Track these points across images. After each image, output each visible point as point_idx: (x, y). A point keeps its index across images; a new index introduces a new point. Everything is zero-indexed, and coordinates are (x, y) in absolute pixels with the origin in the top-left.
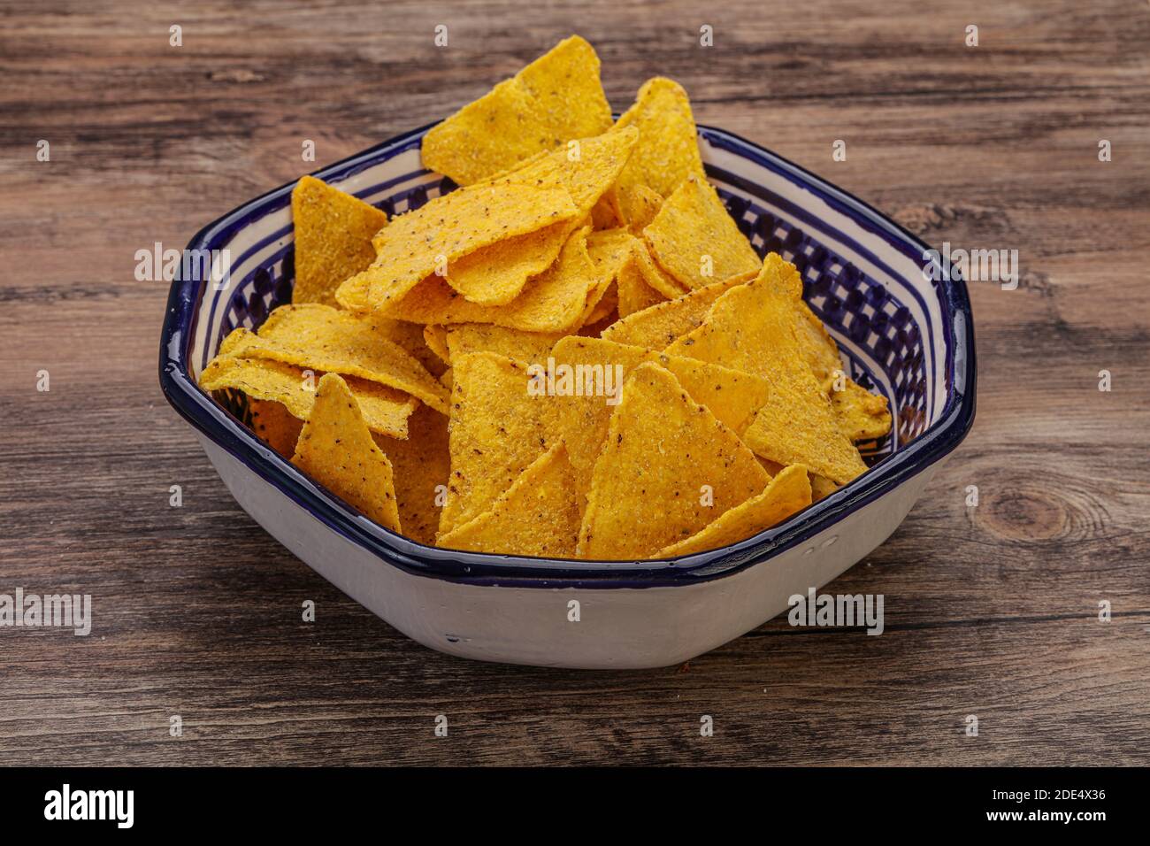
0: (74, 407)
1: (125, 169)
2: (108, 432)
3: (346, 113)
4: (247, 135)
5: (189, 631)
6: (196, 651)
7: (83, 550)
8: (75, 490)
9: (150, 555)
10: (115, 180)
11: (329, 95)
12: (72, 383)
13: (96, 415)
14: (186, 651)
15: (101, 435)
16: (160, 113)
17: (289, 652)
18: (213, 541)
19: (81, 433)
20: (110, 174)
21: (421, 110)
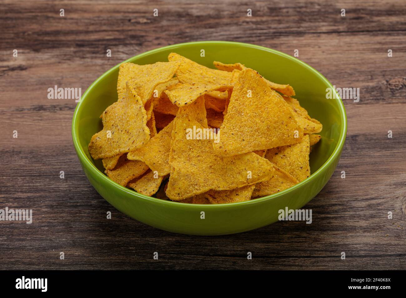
0: (57, 155)
1: (92, 58)
2: (69, 165)
3: (179, 36)
4: (140, 45)
5: (87, 248)
6: (88, 257)
7: (52, 213)
8: (53, 189)
9: (77, 216)
10: (88, 62)
11: (174, 29)
12: (58, 145)
13: (65, 158)
14: (85, 256)
15: (66, 166)
16: (108, 35)
17: (124, 259)
18: (102, 211)
19: (58, 165)
20: (86, 60)
21: (209, 35)
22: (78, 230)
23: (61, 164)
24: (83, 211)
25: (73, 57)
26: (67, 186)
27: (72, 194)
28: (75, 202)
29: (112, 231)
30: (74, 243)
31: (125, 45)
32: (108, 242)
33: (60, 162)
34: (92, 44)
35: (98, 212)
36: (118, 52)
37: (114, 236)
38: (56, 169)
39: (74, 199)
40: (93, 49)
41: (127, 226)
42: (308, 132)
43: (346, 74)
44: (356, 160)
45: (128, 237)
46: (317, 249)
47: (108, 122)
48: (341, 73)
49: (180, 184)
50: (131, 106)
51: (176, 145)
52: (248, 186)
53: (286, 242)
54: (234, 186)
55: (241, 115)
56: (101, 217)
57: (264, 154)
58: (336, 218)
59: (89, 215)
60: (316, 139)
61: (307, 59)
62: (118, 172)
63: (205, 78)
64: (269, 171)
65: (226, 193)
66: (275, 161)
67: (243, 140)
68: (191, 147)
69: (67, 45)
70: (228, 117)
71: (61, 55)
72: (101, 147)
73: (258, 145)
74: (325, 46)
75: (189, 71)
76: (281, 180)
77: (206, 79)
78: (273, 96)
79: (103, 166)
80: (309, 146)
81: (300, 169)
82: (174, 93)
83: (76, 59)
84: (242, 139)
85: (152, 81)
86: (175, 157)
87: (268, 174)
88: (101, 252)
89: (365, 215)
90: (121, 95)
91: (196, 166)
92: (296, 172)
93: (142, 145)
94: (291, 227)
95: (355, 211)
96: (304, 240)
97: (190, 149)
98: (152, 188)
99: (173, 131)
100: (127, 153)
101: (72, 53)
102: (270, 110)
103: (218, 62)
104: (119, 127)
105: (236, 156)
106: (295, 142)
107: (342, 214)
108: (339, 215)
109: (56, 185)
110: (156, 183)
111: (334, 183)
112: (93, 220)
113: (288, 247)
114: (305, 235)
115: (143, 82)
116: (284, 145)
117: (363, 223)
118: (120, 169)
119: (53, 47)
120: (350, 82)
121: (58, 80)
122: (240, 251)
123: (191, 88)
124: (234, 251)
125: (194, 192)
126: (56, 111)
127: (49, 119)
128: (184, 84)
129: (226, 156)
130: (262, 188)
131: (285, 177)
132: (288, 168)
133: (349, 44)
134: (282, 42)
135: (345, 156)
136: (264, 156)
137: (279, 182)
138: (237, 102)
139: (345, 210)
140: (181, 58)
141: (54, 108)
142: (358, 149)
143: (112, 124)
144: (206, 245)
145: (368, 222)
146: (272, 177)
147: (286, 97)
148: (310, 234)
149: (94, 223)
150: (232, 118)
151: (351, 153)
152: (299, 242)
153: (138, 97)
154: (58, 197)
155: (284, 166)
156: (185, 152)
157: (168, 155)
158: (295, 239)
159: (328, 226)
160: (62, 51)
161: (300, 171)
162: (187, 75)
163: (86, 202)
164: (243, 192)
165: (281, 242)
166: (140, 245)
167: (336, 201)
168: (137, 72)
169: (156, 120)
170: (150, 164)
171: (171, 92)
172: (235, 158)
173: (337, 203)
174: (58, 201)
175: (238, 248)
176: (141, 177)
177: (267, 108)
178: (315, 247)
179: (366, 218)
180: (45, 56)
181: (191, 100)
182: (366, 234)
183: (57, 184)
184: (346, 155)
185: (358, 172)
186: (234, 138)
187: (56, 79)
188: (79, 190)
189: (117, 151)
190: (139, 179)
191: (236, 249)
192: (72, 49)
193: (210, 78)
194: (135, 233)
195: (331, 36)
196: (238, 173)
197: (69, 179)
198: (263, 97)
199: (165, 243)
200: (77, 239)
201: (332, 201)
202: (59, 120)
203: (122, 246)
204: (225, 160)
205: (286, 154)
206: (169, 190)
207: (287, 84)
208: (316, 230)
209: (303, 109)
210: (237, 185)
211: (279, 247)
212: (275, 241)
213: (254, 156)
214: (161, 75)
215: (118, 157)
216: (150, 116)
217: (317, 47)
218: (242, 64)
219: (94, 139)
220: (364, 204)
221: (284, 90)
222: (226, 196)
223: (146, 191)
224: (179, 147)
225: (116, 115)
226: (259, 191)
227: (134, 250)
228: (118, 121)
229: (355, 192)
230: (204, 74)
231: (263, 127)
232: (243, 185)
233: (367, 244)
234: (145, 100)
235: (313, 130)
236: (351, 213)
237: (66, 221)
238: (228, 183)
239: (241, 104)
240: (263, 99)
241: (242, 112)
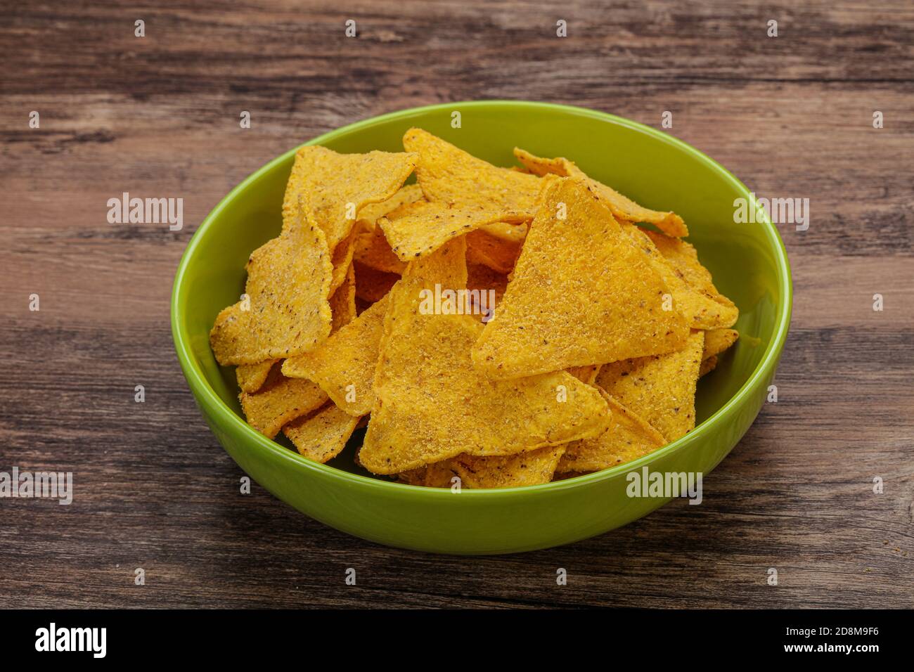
22: (177, 523)
23: (160, 366)
24: (196, 477)
25: (221, 116)
26: (166, 419)
27: (175, 438)
28: (179, 457)
29: (253, 528)
30: (165, 552)
31: (340, 92)
32: (240, 553)
33: (158, 362)
34: (266, 88)
35: (227, 483)
36: (323, 107)
37: (255, 540)
38: (148, 377)
39: (179, 449)
40: (265, 100)
41: (287, 518)
42: (702, 326)
43: (828, 182)
44: (821, 389)
45: (286, 545)
46: (705, 594)
47: (254, 282)
48: (818, 179)
49: (393, 438)
50: (302, 251)
51: (392, 348)
52: (548, 447)
53: (638, 575)
54: (517, 447)
55: (546, 284)
56: (233, 493)
57: (595, 374)
58: (757, 524)
59: (207, 488)
60: (722, 341)
61: (745, 142)
62: (265, 400)
63: (483, 189)
64: (598, 417)
65: (500, 461)
66: (621, 391)
67: (546, 343)
68: (425, 354)
69: (208, 86)
70: (515, 288)
71: (192, 111)
72: (235, 340)
73: (580, 355)
74: (791, 112)
75: (448, 172)
76: (627, 436)
77: (485, 192)
78: (623, 241)
79: (237, 383)
80: (700, 360)
81: (673, 411)
82: (399, 227)
83: (225, 120)
84: (542, 340)
85: (356, 195)
86: (389, 374)
87: (596, 424)
88: (222, 576)
89: (824, 519)
90: (289, 220)
91: (433, 397)
92: (663, 419)
93: (313, 346)
94: (653, 539)
95: (803, 510)
96: (678, 573)
97: (424, 357)
98: (331, 442)
99: (387, 316)
100: (282, 360)
101: (218, 108)
102: (615, 273)
103: (523, 151)
104: (275, 297)
105: (527, 378)
106: (669, 349)
107: (772, 515)
108: (765, 517)
109: (144, 415)
110: (342, 431)
111: (765, 440)
112: (214, 501)
113: (639, 586)
114: (682, 560)
115: (337, 194)
116: (643, 354)
117: (817, 539)
118: (273, 392)
119: (179, 91)
120: (835, 201)
121: (180, 168)
122: (532, 590)
123: (437, 217)
124: (517, 589)
125: (424, 457)
126: (165, 240)
127: (148, 260)
128: (431, 204)
129: (500, 378)
130: (582, 453)
131: (637, 429)
132: (648, 409)
133: (845, 111)
134: (693, 99)
135: (800, 378)
136: (593, 380)
137: (622, 440)
138: (538, 253)
139: (780, 506)
140: (433, 140)
141: (161, 235)
142: (831, 361)
143: (261, 289)
144: (457, 573)
145: (828, 536)
146: (603, 430)
147: (669, 238)
148: (694, 559)
149: (215, 509)
150: (523, 290)
151: (813, 371)
152: (665, 577)
153: (320, 231)
154: (145, 442)
155: (639, 404)
156: (412, 364)
157: (374, 368)
158: (659, 568)
159: (738, 542)
160: (197, 102)
161: (673, 416)
162: (442, 182)
163: (204, 457)
164: (538, 460)
165: (626, 575)
166: (309, 564)
167: (763, 485)
168: (329, 170)
169: (357, 286)
170: (330, 388)
171: (394, 223)
172: (525, 383)
173: (764, 488)
174: (142, 451)
175: (526, 583)
176: (312, 414)
177: (609, 269)
178: (702, 589)
179: (826, 527)
180: (159, 111)
181: (431, 248)
182: (820, 565)
183: (145, 412)
184: (803, 375)
185: (822, 416)
186: (524, 338)
187: (175, 166)
188: (191, 430)
189: (266, 352)
190: (310, 419)
191: (523, 585)
192: (221, 97)
193: (494, 189)
194: (302, 537)
195: (806, 89)
196: (527, 417)
197: (173, 401)
198: (601, 244)
199: (366, 564)
200: (172, 542)
201: (755, 482)
202: (169, 264)
203: (270, 565)
204: (500, 386)
205: (646, 376)
206: (367, 452)
207: (669, 211)
208: (707, 551)
209: (702, 269)
210: (525, 444)
211: (620, 586)
212: (613, 571)
213: (567, 379)
214: (376, 182)
215: (268, 366)
216: (341, 277)
217: (770, 114)
218: (570, 160)
219: (222, 320)
220: (825, 493)
221: (663, 222)
222: (498, 468)
223: (316, 450)
224: (399, 353)
225: (272, 268)
226: (574, 458)
227: (295, 576)
228: (274, 283)
229: (809, 463)
230: (482, 180)
231: (595, 312)
232: (538, 446)
233: (819, 588)
234: (335, 240)
235: (716, 321)
236: (794, 514)
237: (155, 500)
238: (503, 438)
239: (547, 258)
240: (600, 248)
241: (547, 277)
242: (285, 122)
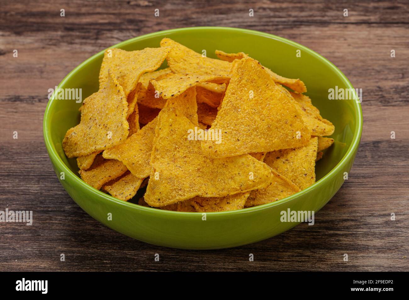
22: (46, 239)
23: (34, 163)
24: (55, 217)
25: (60, 42)
26: (38, 189)
27: (43, 198)
28: (46, 207)
29: (86, 241)
30: (40, 253)
31: (121, 30)
32: (79, 253)
33: (33, 161)
34: (83, 29)
35: (71, 219)
36: (112, 37)
37: (87, 247)
38: (28, 168)
39: (45, 203)
40: (83, 34)
41: (103, 236)
42: (316, 134)
43: (373, 71)
44: (375, 170)
45: (103, 249)
46: (321, 270)
47: (86, 114)
48: (368, 70)
49: (162, 188)
50: (111, 97)
51: (160, 143)
52: (241, 193)
53: (286, 261)
54: (225, 193)
55: (238, 111)
56: (74, 224)
57: (263, 157)
58: (346, 235)
59: (61, 222)
60: (327, 143)
61: (330, 52)
62: (93, 173)
63: (202, 68)
64: (266, 177)
65: (216, 201)
66: (276, 166)
67: (238, 140)
68: (177, 147)
69: (54, 28)
70: (222, 113)
71: (46, 40)
72: (76, 144)
73: (256, 147)
74: (352, 38)
75: (184, 60)
76: (280, 188)
77: (203, 70)
78: (276, 90)
79: (77, 166)
80: (316, 150)
81: (304, 176)
82: (162, 84)
83: (62, 44)
84: (236, 139)
85: (138, 69)
86: (158, 157)
87: (265, 181)
88: (70, 265)
89: (381, 233)
90: (102, 85)
91: (181, 168)
92: (299, 180)
93: (120, 142)
94: (293, 244)
95: (369, 228)
96: (307, 260)
97: (176, 148)
98: (129, 191)
99: (157, 128)
100: (103, 151)
101: (58, 38)
102: (272, 106)
103: (220, 51)
104: (97, 121)
105: (229, 158)
106: (300, 145)
107: (354, 231)
108: (350, 232)
109: (27, 187)
110: (134, 186)
111: (348, 195)
112: (65, 228)
113: (287, 266)
114: (308, 253)
115: (128, 70)
116: (287, 148)
117: (377, 242)
118: (96, 169)
119: (38, 30)
120: (377, 80)
121: (40, 67)
122: (232, 269)
123: (181, 78)
124: (224, 268)
125: (177, 198)
126: (34, 102)
127: (26, 112)
128: (176, 75)
129: (216, 158)
130: (258, 197)
131: (286, 184)
132: (291, 175)
133: (380, 37)
134: (302, 32)
135: (364, 165)
136: (262, 159)
137: (278, 190)
138: (233, 96)
139: (358, 227)
140: (175, 44)
141: (32, 100)
142: (380, 157)
143: (89, 118)
144: (193, 261)
145: (383, 241)
146: (269, 184)
147: (296, 94)
148: (315, 253)
149: (66, 232)
150: (226, 114)
151: (371, 161)
152: (300, 262)
153: (121, 87)
154: (27, 200)
155: (286, 172)
156: (170, 151)
157: (150, 154)
158: (297, 258)
159: (337, 244)
160: (47, 35)
161: (304, 178)
162: (181, 64)
163: (59, 207)
164: (236, 200)
165: (280, 261)
166: (116, 258)
167: (348, 216)
168: (123, 59)
169: (139, 114)
170: (128, 164)
171: (159, 82)
172: (228, 161)
173: (349, 218)
174: (27, 205)
175: (228, 266)
176: (118, 179)
177: (269, 104)
178: (319, 267)
179: (381, 236)
180: (28, 40)
181: (179, 92)
182: (380, 255)
183: (27, 185)
184: (365, 163)
185: (377, 183)
186: (227, 137)
187: (37, 66)
188: (51, 194)
189: (93, 148)
190: (117, 181)
191: (227, 267)
192: (60, 33)
193: (207, 68)
194: (111, 245)
195: (360, 27)
196: (230, 178)
197: (41, 180)
198: (265, 91)
199: (145, 258)
200: (44, 249)
201: (344, 215)
202: (37, 113)
203: (96, 259)
204: (216, 162)
205: (289, 159)
206: (148, 195)
207: (297, 79)
208: (321, 249)
209: (315, 108)
210: (229, 191)
211: (277, 267)
212: (273, 259)
213: (250, 159)
214: (148, 62)
215: (94, 156)
216: (132, 109)
217: (343, 39)
218: (246, 54)
219: (69, 134)
220: (380, 220)
221: (293, 85)
222: (215, 204)
223: (122, 195)
224: (163, 146)
225: (95, 107)
226: (254, 199)
227: (109, 264)
228: (96, 114)
229: (371, 206)
230: (201, 63)
231: (263, 126)
232: (235, 193)
233: (380, 266)
234: (128, 91)
235: (324, 131)
236: (365, 230)
237: (34, 228)
238: (218, 189)
239: (238, 98)
240: (265, 94)
241: (238, 108)
242: (93, 45)
